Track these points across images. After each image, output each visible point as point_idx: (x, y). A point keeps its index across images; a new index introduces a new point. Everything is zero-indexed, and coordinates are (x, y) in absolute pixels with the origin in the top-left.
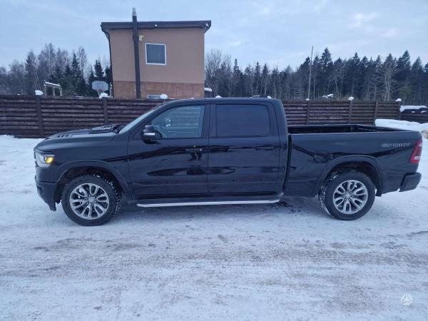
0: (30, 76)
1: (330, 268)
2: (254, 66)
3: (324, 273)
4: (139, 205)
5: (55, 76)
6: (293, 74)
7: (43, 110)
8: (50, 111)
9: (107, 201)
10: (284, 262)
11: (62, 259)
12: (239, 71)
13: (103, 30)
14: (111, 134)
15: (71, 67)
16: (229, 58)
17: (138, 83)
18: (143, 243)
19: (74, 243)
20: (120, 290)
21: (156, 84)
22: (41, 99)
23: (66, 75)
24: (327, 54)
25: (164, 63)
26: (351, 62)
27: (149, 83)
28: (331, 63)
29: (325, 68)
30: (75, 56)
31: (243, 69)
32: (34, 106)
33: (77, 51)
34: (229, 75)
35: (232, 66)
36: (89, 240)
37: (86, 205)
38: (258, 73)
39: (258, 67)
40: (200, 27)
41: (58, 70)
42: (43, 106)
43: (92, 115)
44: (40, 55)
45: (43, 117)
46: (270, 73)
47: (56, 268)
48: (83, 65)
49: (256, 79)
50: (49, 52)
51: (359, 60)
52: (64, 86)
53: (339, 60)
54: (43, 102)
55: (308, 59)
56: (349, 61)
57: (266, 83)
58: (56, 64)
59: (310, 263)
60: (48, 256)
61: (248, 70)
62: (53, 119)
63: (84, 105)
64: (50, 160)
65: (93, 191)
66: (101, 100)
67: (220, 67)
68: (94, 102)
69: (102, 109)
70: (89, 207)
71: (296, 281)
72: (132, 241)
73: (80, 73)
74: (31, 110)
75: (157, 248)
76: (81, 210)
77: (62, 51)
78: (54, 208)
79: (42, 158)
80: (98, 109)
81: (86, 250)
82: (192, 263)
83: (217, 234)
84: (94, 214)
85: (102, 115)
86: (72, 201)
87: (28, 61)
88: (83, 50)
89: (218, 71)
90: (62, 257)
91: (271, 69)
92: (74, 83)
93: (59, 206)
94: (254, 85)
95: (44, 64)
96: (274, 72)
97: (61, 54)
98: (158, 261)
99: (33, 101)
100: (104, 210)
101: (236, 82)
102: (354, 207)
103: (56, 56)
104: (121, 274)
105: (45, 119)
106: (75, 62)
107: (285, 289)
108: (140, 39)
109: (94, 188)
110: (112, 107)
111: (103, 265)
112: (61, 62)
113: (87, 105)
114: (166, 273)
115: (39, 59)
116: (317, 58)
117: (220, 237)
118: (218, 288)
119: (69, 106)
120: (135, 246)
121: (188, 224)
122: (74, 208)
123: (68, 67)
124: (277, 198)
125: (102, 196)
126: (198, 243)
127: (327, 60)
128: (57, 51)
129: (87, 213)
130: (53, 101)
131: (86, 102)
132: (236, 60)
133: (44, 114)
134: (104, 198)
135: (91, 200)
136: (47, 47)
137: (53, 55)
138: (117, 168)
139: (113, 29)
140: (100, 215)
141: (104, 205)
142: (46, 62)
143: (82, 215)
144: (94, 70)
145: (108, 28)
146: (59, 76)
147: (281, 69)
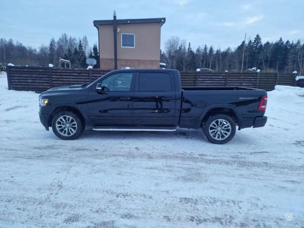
0: (51, 55)
1: (190, 164)
2: (202, 48)
3: (185, 166)
4: (94, 129)
5: (67, 55)
6: (232, 53)
7: (53, 77)
8: (57, 77)
9: (76, 126)
10: (165, 160)
11: (47, 153)
12: (191, 51)
13: (95, 25)
14: (81, 88)
15: (78, 49)
16: (184, 42)
17: (116, 59)
18: (92, 149)
19: (55, 147)
20: (71, 166)
21: (127, 60)
22: (52, 69)
23: (74, 54)
24: (258, 38)
25: (133, 46)
26: (277, 44)
27: (123, 60)
28: (261, 45)
29: (256, 48)
30: (80, 42)
31: (194, 50)
32: (48, 73)
33: (82, 38)
34: (184, 53)
35: (187, 47)
36: (64, 146)
37: (65, 128)
38: (205, 53)
39: (206, 48)
40: (158, 22)
41: (69, 51)
42: (53, 74)
43: (82, 80)
44: (59, 41)
45: (53, 81)
46: (215, 52)
47: (43, 156)
48: (85, 48)
49: (204, 56)
50: (64, 39)
51: (283, 43)
52: (72, 62)
53: (268, 43)
54: (53, 71)
55: (244, 42)
56: (275, 43)
57: (211, 59)
58: (69, 48)
59: (180, 161)
60: (40, 151)
61: (198, 50)
62: (59, 82)
63: (78, 73)
64: (46, 102)
65: (69, 120)
66: (88, 70)
67: (178, 49)
68: (84, 72)
69: (89, 76)
70: (66, 129)
71: (166, 169)
72: (86, 148)
73: (83, 53)
74: (45, 76)
75: (98, 151)
76: (62, 130)
77: (72, 38)
78: (48, 129)
79: (43, 101)
80: (86, 76)
81: (60, 150)
82: (114, 158)
83: (135, 147)
84: (69, 134)
85: (88, 80)
86: (57, 125)
87: (51, 45)
88: (86, 38)
89: (176, 51)
90: (47, 152)
91: (215, 50)
92: (79, 60)
93: (50, 128)
94: (203, 61)
95: (61, 47)
96: (217, 51)
97: (72, 40)
98: (96, 156)
99: (47, 71)
100: (74, 131)
101: (189, 59)
102: (223, 136)
103: (69, 42)
104: (75, 160)
105: (54, 82)
106: (80, 46)
107: (158, 172)
108: (118, 31)
109: (69, 118)
110: (95, 75)
111: (66, 156)
112: (71, 45)
113: (80, 73)
114: (98, 161)
115: (58, 43)
116: (250, 41)
117: (136, 148)
118: (122, 169)
119: (68, 74)
120: (87, 150)
121: (121, 141)
122: (58, 129)
123: (76, 49)
124: (175, 129)
125: (73, 123)
126: (122, 150)
127: (258, 43)
128: (69, 38)
129: (65, 132)
130: (59, 71)
131: (79, 72)
132: (190, 44)
133: (53, 79)
134: (75, 125)
135: (68, 125)
136: (63, 36)
137: (67, 41)
138: (82, 108)
139: (101, 25)
140: (72, 134)
141: (74, 128)
142: (62, 46)
143: (62, 134)
144: (92, 51)
145: (98, 24)
146: (70, 55)
147: (223, 50)
